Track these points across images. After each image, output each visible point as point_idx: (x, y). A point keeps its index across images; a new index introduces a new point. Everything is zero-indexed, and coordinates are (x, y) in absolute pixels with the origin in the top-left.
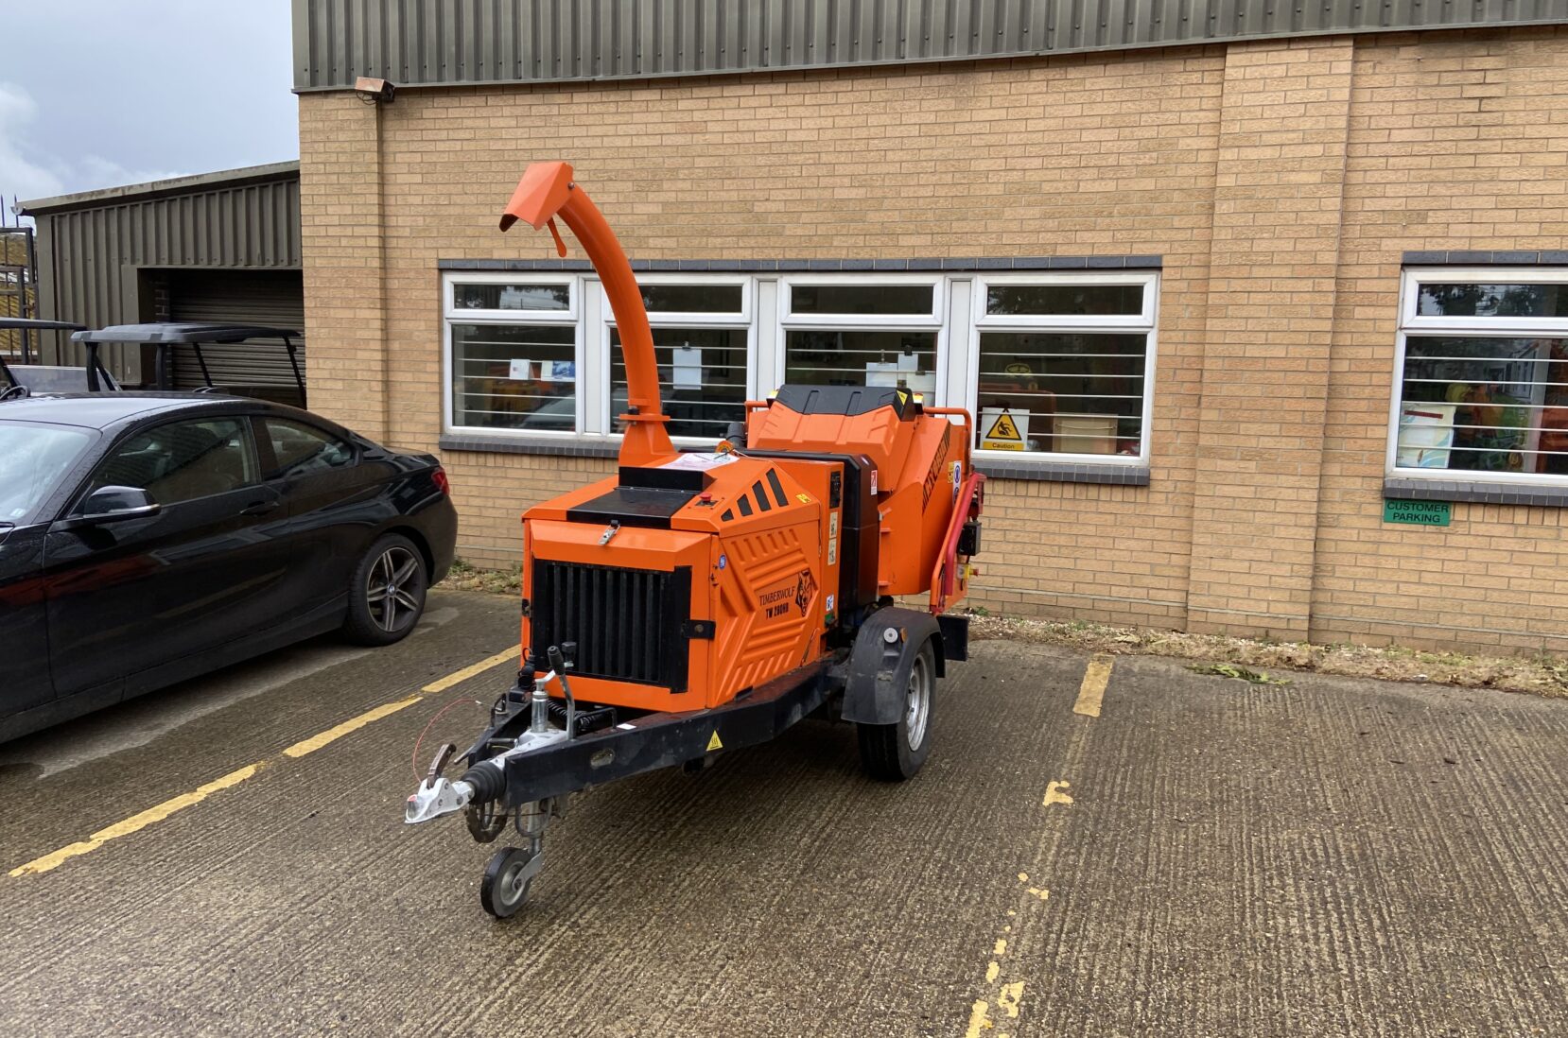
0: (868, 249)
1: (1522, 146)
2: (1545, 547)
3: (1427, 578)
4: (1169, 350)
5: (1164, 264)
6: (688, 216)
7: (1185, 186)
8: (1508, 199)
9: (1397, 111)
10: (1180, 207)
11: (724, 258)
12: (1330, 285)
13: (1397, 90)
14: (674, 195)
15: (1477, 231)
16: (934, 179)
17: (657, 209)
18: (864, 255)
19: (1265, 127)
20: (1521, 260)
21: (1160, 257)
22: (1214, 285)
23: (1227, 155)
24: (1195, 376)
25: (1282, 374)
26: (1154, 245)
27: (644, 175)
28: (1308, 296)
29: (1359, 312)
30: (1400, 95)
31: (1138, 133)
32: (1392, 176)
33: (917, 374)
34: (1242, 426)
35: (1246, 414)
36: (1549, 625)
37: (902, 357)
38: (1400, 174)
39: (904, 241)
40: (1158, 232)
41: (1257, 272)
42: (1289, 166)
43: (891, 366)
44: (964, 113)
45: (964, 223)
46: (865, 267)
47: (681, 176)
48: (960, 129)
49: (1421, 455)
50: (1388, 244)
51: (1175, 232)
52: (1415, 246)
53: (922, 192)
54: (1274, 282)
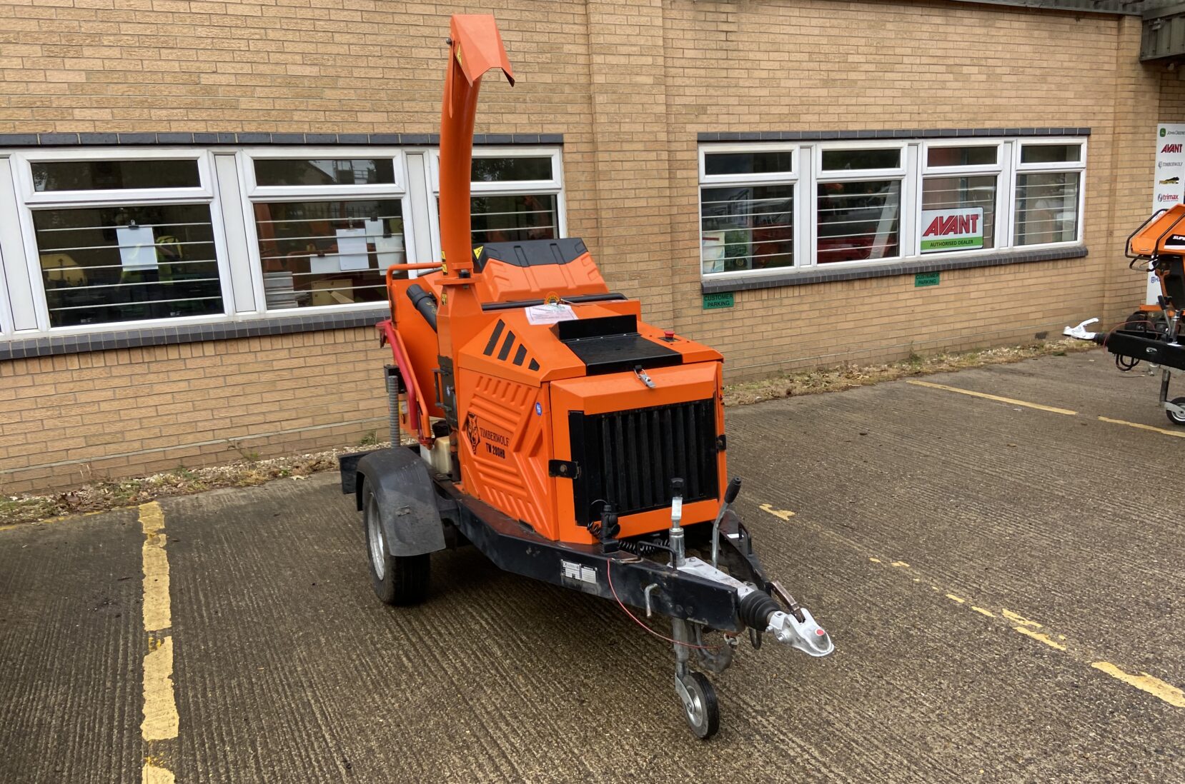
0: (330, 124)
1: (749, 65)
2: (776, 311)
3: (726, 340)
4: (575, 205)
5: (565, 140)
6: (120, 86)
7: (572, 81)
8: (745, 99)
9: (686, 37)
10: (571, 97)
11: (173, 130)
12: (665, 156)
13: (684, 22)
14: (99, 62)
15: (733, 119)
16: (381, 62)
17: (81, 78)
18: (327, 129)
19: (618, 42)
20: (752, 138)
21: (561, 136)
22: (602, 156)
23: (598, 59)
24: (593, 223)
25: (646, 218)
26: (557, 126)
27: (55, 39)
28: (654, 163)
29: (679, 174)
30: (686, 25)
31: (537, 37)
32: (688, 82)
33: (385, 237)
34: (628, 256)
35: (629, 248)
36: (782, 356)
37: (368, 222)
38: (691, 80)
39: (363, 117)
40: (559, 116)
41: (626, 146)
42: (635, 70)
43: (360, 232)
44: (399, 5)
45: (413, 104)
46: (328, 141)
47: (106, 43)
48: (398, 19)
49: (714, 265)
50: (690, 128)
51: (569, 116)
52: (702, 129)
53: (372, 74)
54: (636, 153)
